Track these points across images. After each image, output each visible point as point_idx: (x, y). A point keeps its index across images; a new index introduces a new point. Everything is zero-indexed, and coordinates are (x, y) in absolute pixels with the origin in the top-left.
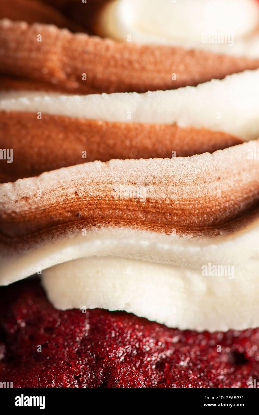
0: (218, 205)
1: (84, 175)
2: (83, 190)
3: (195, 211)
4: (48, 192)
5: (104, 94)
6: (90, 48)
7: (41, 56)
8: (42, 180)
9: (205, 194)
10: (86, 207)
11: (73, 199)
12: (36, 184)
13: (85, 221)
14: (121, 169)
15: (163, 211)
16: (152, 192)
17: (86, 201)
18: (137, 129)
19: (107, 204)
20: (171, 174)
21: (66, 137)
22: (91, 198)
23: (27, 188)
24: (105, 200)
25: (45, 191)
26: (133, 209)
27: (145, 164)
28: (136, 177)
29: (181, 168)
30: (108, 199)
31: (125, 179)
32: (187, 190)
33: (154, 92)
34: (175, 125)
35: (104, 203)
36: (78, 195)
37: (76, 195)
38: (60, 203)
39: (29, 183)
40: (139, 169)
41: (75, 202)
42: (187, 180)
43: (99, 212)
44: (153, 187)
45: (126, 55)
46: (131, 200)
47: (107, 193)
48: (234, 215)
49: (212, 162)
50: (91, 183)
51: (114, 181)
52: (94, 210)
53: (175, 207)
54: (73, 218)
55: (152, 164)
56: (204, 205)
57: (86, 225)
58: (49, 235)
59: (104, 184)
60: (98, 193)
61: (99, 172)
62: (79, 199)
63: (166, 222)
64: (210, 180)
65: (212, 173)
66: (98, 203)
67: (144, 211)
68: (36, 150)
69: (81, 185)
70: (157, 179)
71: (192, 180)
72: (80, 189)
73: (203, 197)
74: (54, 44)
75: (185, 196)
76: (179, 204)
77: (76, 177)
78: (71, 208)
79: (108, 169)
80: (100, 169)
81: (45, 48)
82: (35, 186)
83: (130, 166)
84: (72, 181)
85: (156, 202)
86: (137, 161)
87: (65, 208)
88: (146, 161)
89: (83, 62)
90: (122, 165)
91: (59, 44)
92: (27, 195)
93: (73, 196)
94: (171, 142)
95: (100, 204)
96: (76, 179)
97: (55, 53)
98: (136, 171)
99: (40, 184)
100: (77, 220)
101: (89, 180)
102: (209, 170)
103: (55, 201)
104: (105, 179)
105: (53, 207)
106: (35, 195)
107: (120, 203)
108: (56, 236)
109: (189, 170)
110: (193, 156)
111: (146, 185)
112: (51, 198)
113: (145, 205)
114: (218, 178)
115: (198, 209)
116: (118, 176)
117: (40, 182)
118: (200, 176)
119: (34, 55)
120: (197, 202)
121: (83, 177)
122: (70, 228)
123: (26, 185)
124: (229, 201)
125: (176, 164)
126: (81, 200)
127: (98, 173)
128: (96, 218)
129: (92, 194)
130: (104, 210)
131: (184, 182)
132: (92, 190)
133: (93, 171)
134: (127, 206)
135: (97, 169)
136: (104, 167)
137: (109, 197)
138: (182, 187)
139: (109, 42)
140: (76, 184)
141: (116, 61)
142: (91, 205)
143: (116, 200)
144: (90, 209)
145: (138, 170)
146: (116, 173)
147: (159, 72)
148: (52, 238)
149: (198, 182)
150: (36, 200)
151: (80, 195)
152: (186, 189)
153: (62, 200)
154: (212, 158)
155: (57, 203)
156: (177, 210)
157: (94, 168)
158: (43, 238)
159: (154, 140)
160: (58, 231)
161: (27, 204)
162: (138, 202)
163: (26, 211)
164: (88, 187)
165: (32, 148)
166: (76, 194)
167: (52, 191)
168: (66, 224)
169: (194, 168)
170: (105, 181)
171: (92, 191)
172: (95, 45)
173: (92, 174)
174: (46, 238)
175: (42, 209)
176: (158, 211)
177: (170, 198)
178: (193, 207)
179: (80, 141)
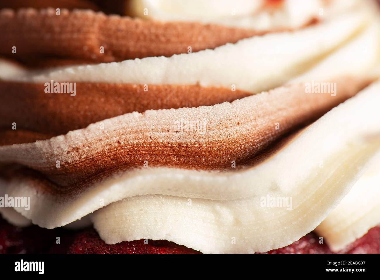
0: (239, 147)
1: (124, 125)
2: (124, 138)
3: (220, 152)
4: (95, 142)
5: (137, 60)
6: (123, 26)
7: (81, 36)
8: (89, 131)
9: (228, 137)
10: (127, 155)
11: (116, 147)
12: (84, 135)
13: (127, 166)
14: (155, 118)
15: (193, 154)
16: (183, 137)
17: (127, 149)
18: (166, 90)
19: (145, 151)
21: (107, 101)
22: (131, 145)
23: (77, 139)
24: (142, 147)
25: (93, 141)
26: (168, 154)
27: (175, 113)
28: (169, 124)
29: (206, 116)
30: (146, 146)
31: (159, 127)
32: (212, 134)
33: (179, 56)
35: (143, 149)
36: (120, 143)
37: (118, 144)
38: (105, 151)
39: (79, 134)
40: (170, 117)
41: (118, 150)
42: (212, 125)
43: (138, 158)
44: (183, 133)
46: (165, 146)
47: (144, 140)
48: (253, 154)
49: (232, 109)
50: (130, 132)
51: (150, 129)
52: (134, 156)
53: (203, 150)
54: (117, 165)
55: (181, 113)
56: (227, 147)
57: (128, 168)
58: (98, 179)
59: (142, 132)
60: (137, 141)
61: (137, 121)
62: (121, 147)
63: (196, 163)
64: (231, 125)
65: (232, 119)
66: (138, 149)
67: (177, 155)
68: (82, 113)
69: (122, 134)
71: (216, 125)
72: (122, 138)
73: (226, 139)
74: (92, 26)
75: (211, 139)
76: (206, 146)
77: (118, 127)
78: (115, 156)
79: (144, 119)
80: (138, 118)
81: (85, 29)
82: (83, 137)
83: (163, 115)
84: (115, 131)
85: (187, 146)
87: (109, 156)
88: (176, 110)
89: (117, 38)
90: (156, 114)
91: (96, 25)
92: (77, 145)
93: (117, 145)
94: (196, 100)
95: (139, 151)
96: (118, 128)
97: (93, 33)
98: (168, 120)
99: (88, 135)
100: (121, 166)
101: (129, 130)
102: (229, 116)
103: (101, 150)
105: (99, 156)
106: (84, 146)
107: (156, 149)
108: (104, 179)
109: (213, 117)
110: (215, 105)
112: (98, 148)
113: (178, 149)
114: (237, 123)
115: (222, 150)
116: (153, 125)
117: (87, 132)
118: (222, 122)
119: (75, 36)
120: (221, 144)
121: (124, 126)
122: (115, 172)
123: (76, 136)
124: (248, 143)
125: (202, 112)
126: (123, 148)
127: (136, 123)
128: (136, 163)
129: (132, 142)
130: (143, 156)
131: (209, 127)
132: (132, 138)
133: (132, 121)
134: (163, 151)
135: (135, 119)
136: (141, 117)
137: (147, 144)
138: (207, 132)
140: (118, 133)
141: (145, 36)
142: (131, 152)
143: (153, 147)
144: (131, 156)
145: (170, 119)
146: (152, 121)
147: (181, 42)
148: (101, 181)
149: (221, 127)
150: (85, 150)
151: (122, 143)
153: (107, 149)
154: (231, 106)
155: (103, 152)
156: (204, 152)
157: (132, 118)
158: (93, 182)
159: (181, 98)
160: (106, 175)
161: (77, 154)
163: (77, 161)
164: (128, 136)
165: (79, 112)
166: (119, 142)
167: (98, 141)
168: (111, 170)
169: (217, 115)
170: (143, 129)
171: (133, 140)
172: (127, 24)
173: (131, 124)
174: (95, 182)
175: (91, 158)
176: (189, 155)
177: (198, 142)
178: (218, 149)
179: (119, 103)
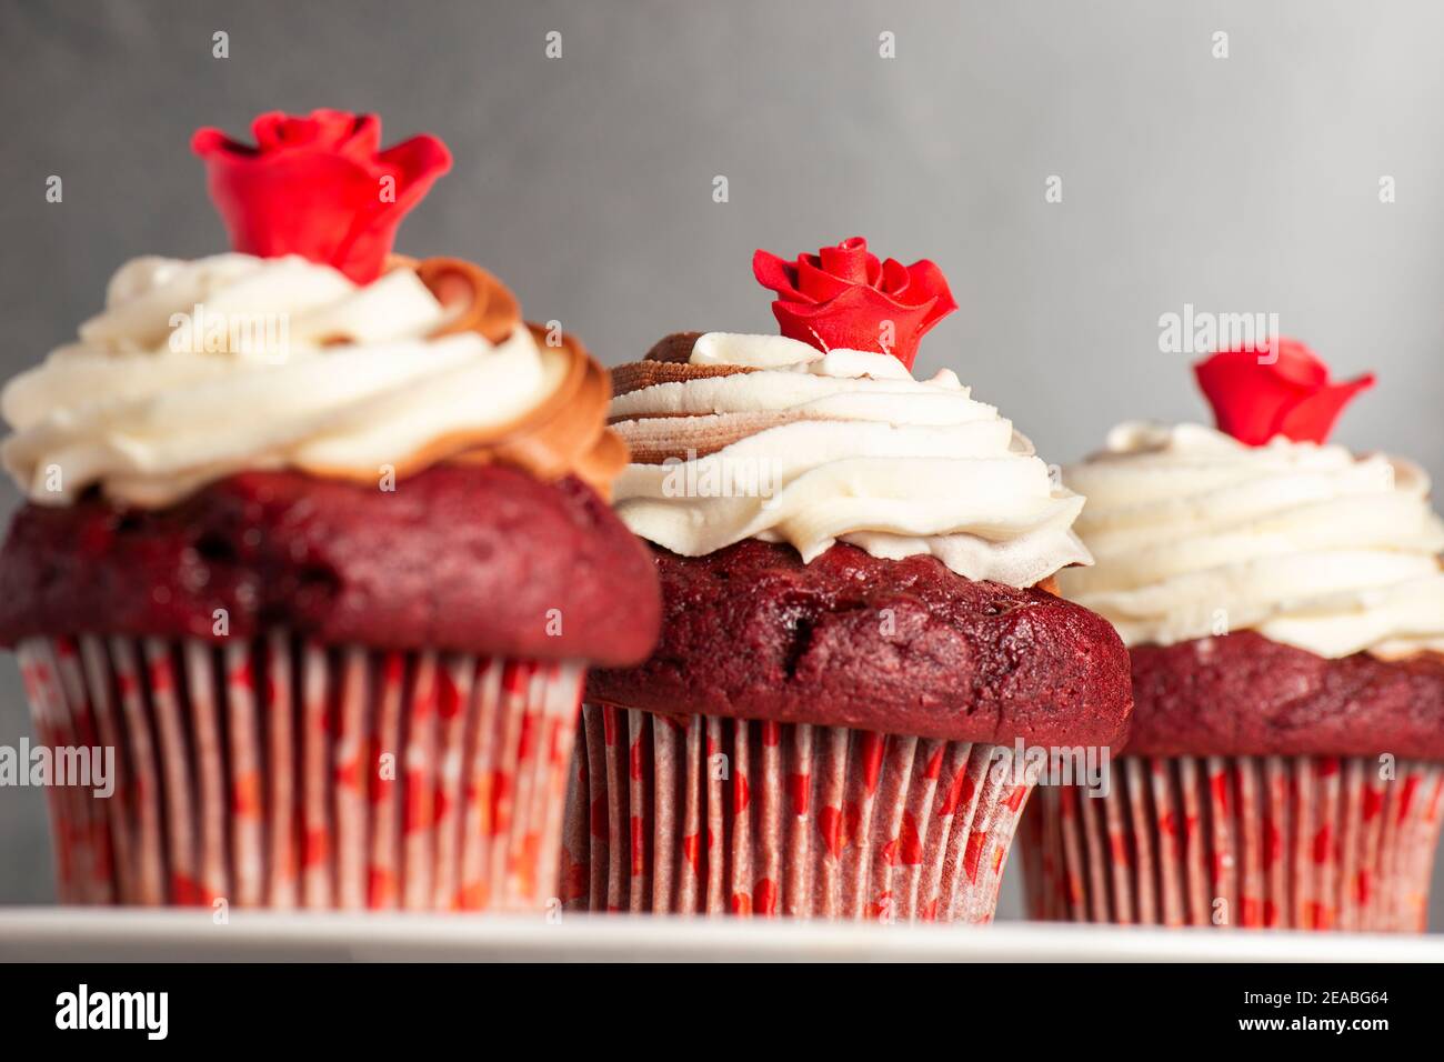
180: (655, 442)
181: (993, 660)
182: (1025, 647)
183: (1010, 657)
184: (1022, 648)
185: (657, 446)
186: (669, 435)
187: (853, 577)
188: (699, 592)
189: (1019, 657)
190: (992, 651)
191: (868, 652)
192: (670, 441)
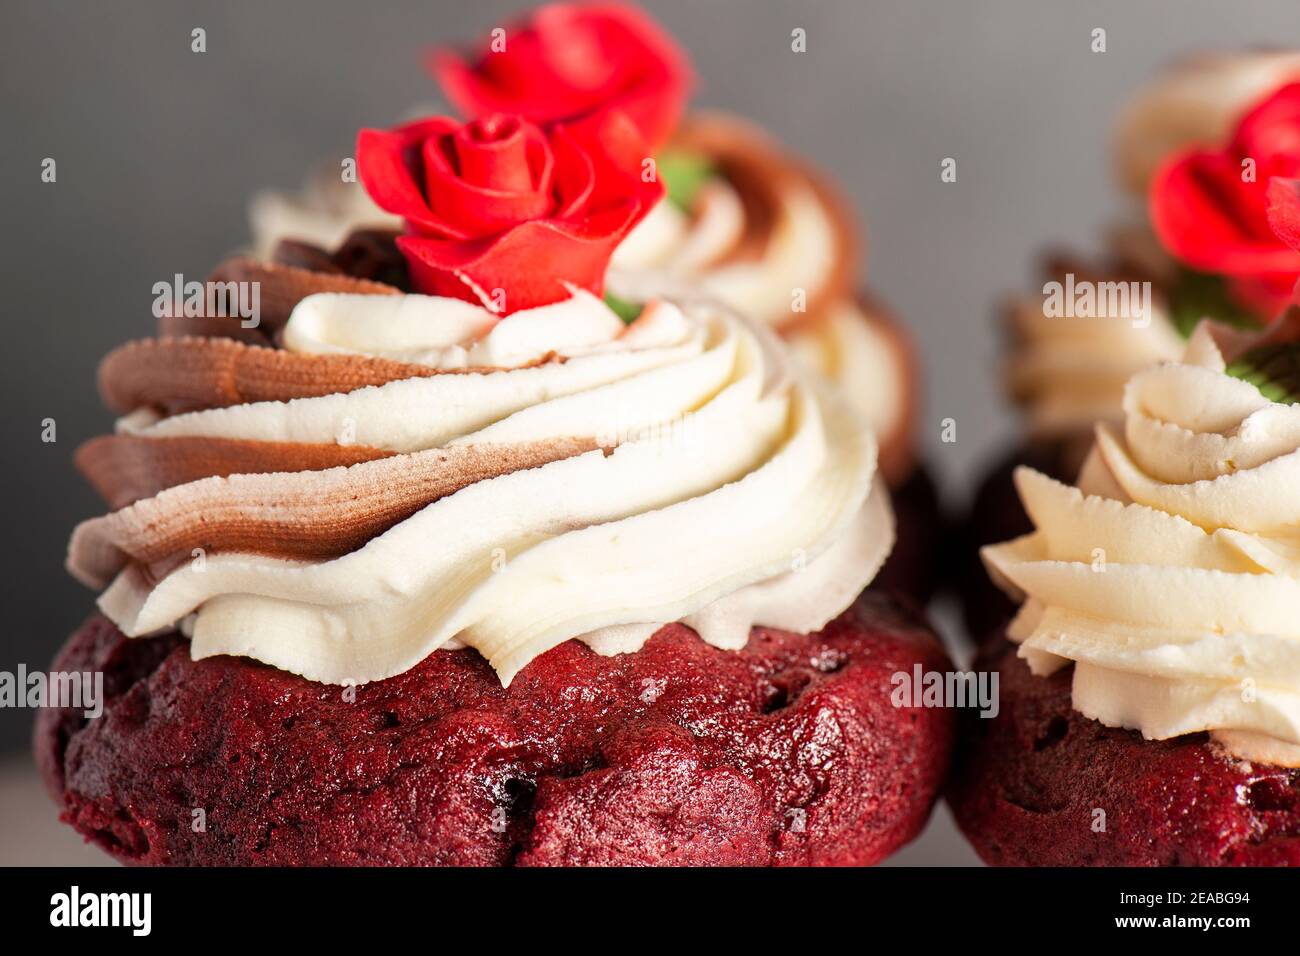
2: (209, 513)
3: (328, 536)
4: (172, 517)
8: (160, 501)
9: (338, 515)
11: (200, 525)
12: (156, 506)
14: (244, 485)
16: (281, 514)
17: (214, 529)
20: (299, 491)
22: (218, 523)
23: (149, 512)
24: (232, 526)
25: (169, 516)
26: (265, 537)
28: (262, 495)
29: (310, 484)
30: (237, 524)
31: (250, 499)
32: (317, 512)
34: (336, 444)
35: (234, 530)
36: (204, 520)
37: (202, 521)
38: (188, 530)
41: (203, 529)
42: (317, 499)
45: (297, 366)
46: (260, 526)
47: (234, 517)
49: (346, 477)
50: (214, 505)
51: (239, 501)
53: (307, 533)
56: (338, 530)
59: (229, 505)
60: (225, 518)
61: (220, 489)
62: (207, 525)
64: (344, 499)
65: (346, 491)
66: (228, 529)
67: (276, 538)
69: (204, 507)
70: (284, 498)
71: (323, 499)
72: (205, 513)
73: (336, 519)
74: (225, 359)
75: (316, 519)
76: (311, 528)
79: (229, 487)
80: (221, 485)
82: (155, 510)
84: (194, 502)
85: (287, 527)
86: (259, 476)
87: (195, 538)
90: (243, 480)
91: (230, 358)
92: (152, 521)
93: (200, 522)
95: (229, 532)
96: (197, 499)
97: (227, 369)
98: (260, 489)
99: (160, 506)
101: (212, 501)
102: (342, 486)
103: (182, 528)
104: (229, 500)
106: (160, 522)
107: (250, 530)
109: (319, 487)
110: (325, 470)
111: (274, 505)
112: (178, 525)
113: (276, 531)
114: (353, 496)
115: (332, 535)
116: (242, 495)
118: (332, 494)
120: (330, 525)
121: (204, 496)
123: (145, 508)
126: (209, 526)
127: (220, 492)
129: (218, 518)
130: (235, 539)
131: (313, 501)
132: (217, 513)
133: (213, 489)
134: (258, 533)
135: (217, 486)
136: (225, 484)
137: (238, 522)
138: (311, 508)
139: (282, 353)
140: (199, 506)
142: (220, 532)
143: (245, 526)
145: (262, 487)
146: (239, 491)
149: (329, 502)
151: (207, 520)
152: (316, 510)
153: (189, 527)
154: (347, 472)
155: (186, 532)
156: (309, 536)
157: (214, 485)
161: (155, 533)
162: (269, 527)
164: (212, 510)
166: (202, 519)
167: (175, 515)
169: (325, 484)
171: (219, 515)
172: (266, 356)
173: (213, 493)
176: (289, 538)
177: (300, 522)
178: (326, 532)
180: (257, 509)
181: (791, 785)
182: (833, 756)
183: (813, 777)
184: (828, 759)
185: (261, 514)
186: (277, 499)
187: (578, 700)
188: (360, 759)
189: (827, 775)
190: (786, 772)
191: (620, 836)
192: (279, 509)
